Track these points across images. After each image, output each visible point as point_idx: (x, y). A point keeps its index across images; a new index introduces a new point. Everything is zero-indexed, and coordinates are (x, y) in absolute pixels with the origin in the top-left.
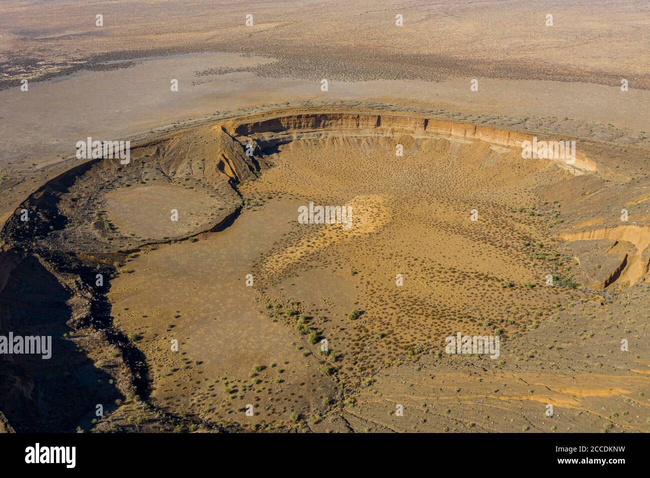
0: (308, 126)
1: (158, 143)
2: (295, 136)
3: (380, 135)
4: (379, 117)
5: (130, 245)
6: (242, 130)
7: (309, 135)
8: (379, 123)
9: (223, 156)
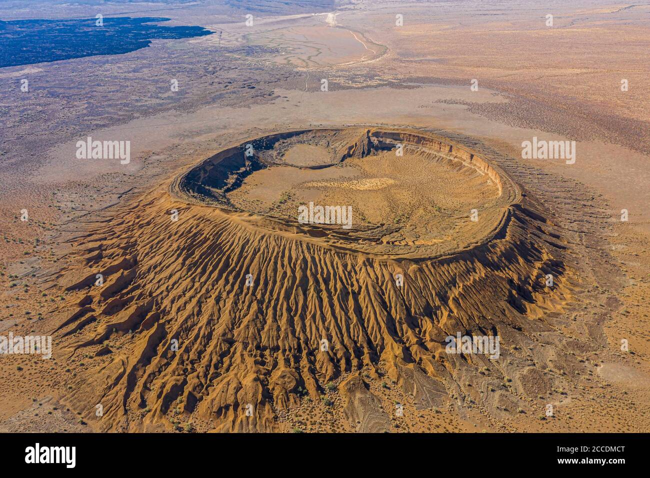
0: (413, 141)
1: (338, 130)
2: (404, 145)
3: (448, 157)
4: (451, 147)
5: (280, 162)
7: (412, 146)
8: (451, 150)
9: (356, 144)
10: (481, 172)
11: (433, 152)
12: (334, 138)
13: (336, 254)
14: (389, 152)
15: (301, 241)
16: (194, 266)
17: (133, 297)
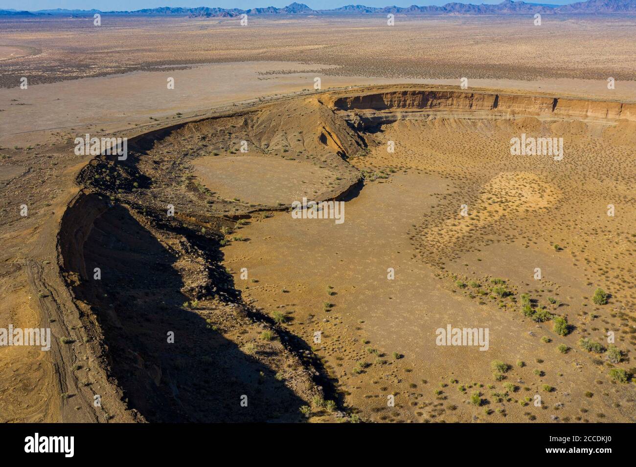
0: (413, 105)
1: (245, 114)
2: (399, 116)
3: (498, 117)
4: (497, 97)
5: (237, 210)
6: (341, 104)
7: (414, 116)
12: (254, 130)
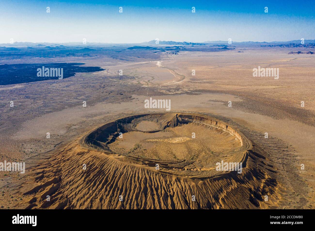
1: (162, 114)
2: (194, 121)
3: (215, 127)
4: (217, 122)
5: (134, 129)
6: (181, 116)
7: (198, 122)
8: (217, 124)
9: (171, 121)
10: (232, 135)
11: (208, 125)
12: (160, 118)
13: (161, 176)
14: (187, 125)
15: (144, 169)
16: (90, 182)
17: (57, 198)
